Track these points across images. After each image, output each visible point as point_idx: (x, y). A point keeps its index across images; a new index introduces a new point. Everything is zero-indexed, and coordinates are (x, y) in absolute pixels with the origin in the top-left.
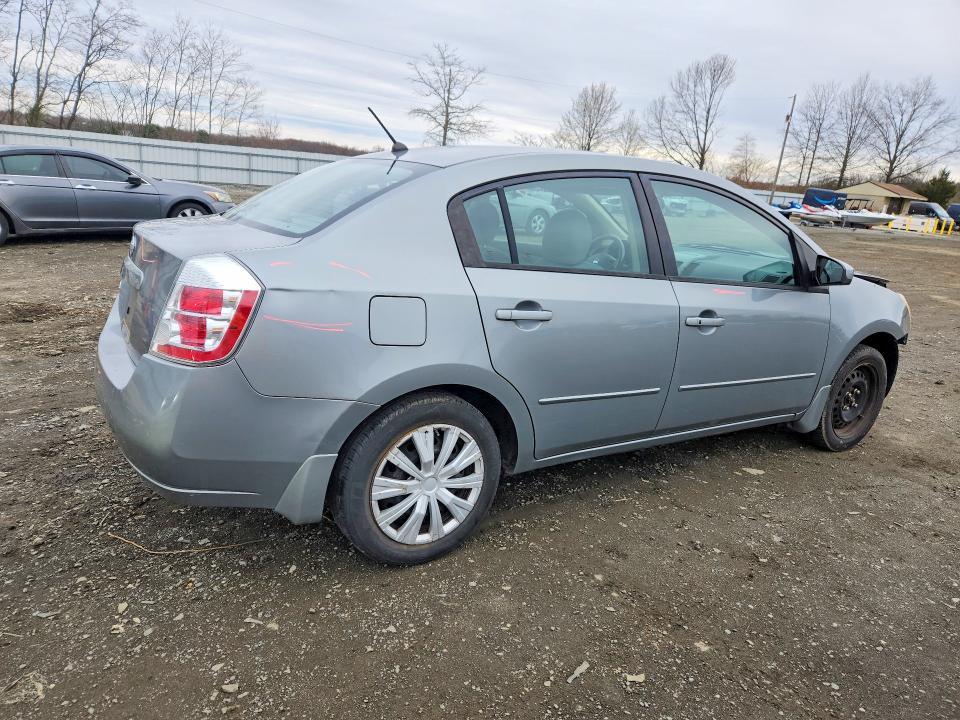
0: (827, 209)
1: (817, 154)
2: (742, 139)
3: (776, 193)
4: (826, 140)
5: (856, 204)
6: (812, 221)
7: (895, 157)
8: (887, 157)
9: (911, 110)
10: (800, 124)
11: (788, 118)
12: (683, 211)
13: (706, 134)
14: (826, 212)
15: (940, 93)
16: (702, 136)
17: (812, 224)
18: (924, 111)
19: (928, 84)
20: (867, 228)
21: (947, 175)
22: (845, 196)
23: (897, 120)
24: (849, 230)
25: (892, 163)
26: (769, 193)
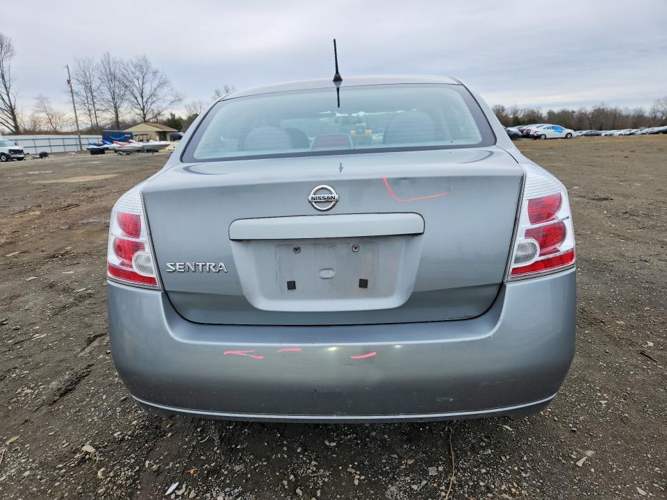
0: (130, 142)
1: (97, 107)
2: (38, 99)
3: (82, 136)
4: (99, 97)
5: (141, 137)
6: (124, 151)
7: (144, 107)
8: (139, 107)
9: (141, 76)
10: (78, 87)
11: (69, 82)
12: (23, 156)
13: (8, 95)
14: (132, 145)
15: (154, 65)
16: (5, 97)
17: (125, 153)
18: (150, 76)
19: (145, 60)
20: (157, 151)
21: (174, 116)
22: (131, 134)
23: (136, 83)
24: (150, 154)
25: (143, 110)
26: (77, 137)
